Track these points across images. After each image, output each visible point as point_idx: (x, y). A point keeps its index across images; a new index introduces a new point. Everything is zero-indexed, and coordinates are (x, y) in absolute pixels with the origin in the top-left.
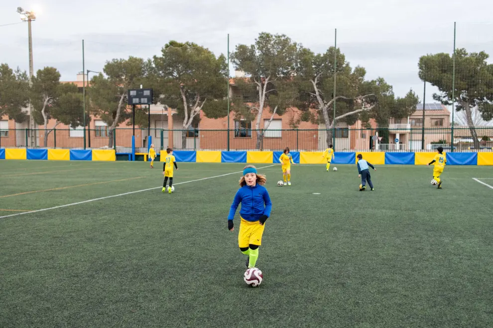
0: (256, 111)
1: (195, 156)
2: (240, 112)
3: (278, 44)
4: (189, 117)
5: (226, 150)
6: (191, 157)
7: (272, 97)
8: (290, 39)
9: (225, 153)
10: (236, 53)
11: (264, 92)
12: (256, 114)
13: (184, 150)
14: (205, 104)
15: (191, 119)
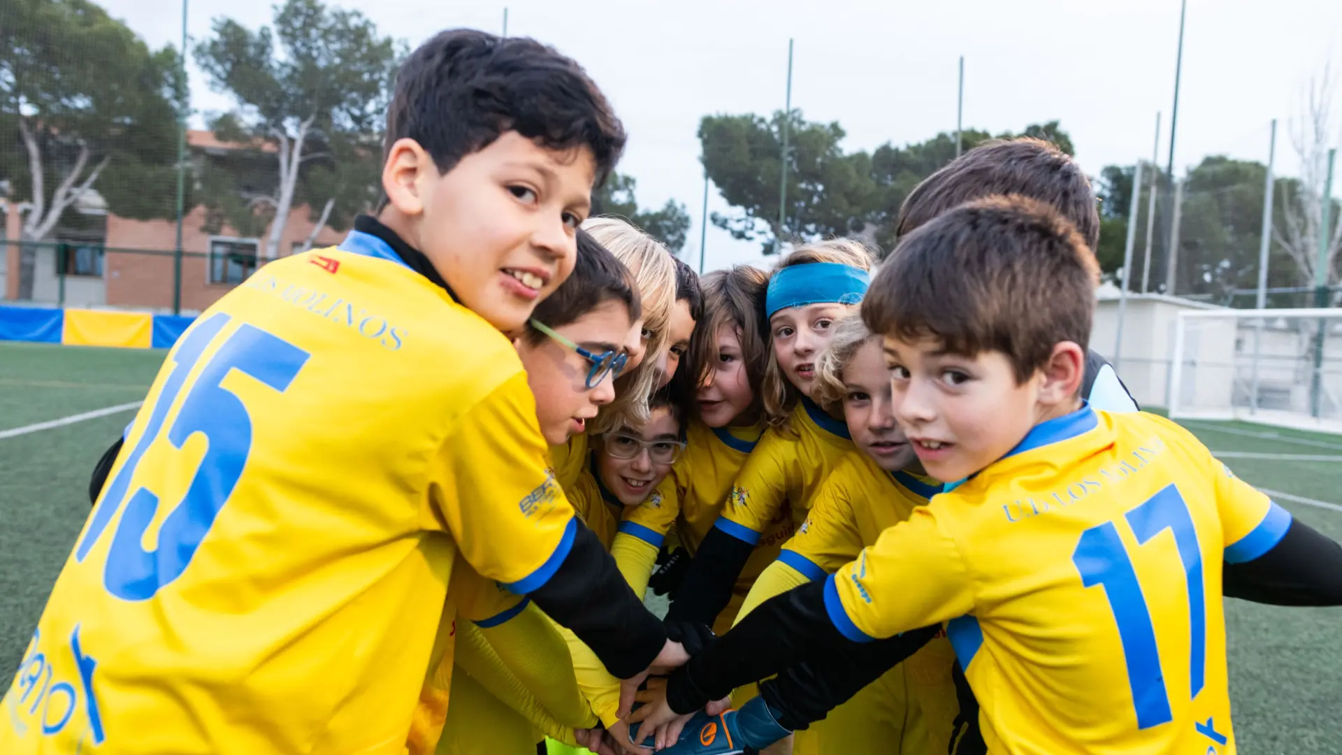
0: (271, 213)
1: (59, 325)
2: (220, 210)
3: (341, 35)
4: (48, 206)
5: (167, 312)
6: (42, 330)
7: (318, 172)
8: (374, 26)
9: (166, 320)
10: (214, 44)
11: (296, 158)
12: (270, 219)
13: (24, 305)
14: (104, 173)
15: (54, 215)
